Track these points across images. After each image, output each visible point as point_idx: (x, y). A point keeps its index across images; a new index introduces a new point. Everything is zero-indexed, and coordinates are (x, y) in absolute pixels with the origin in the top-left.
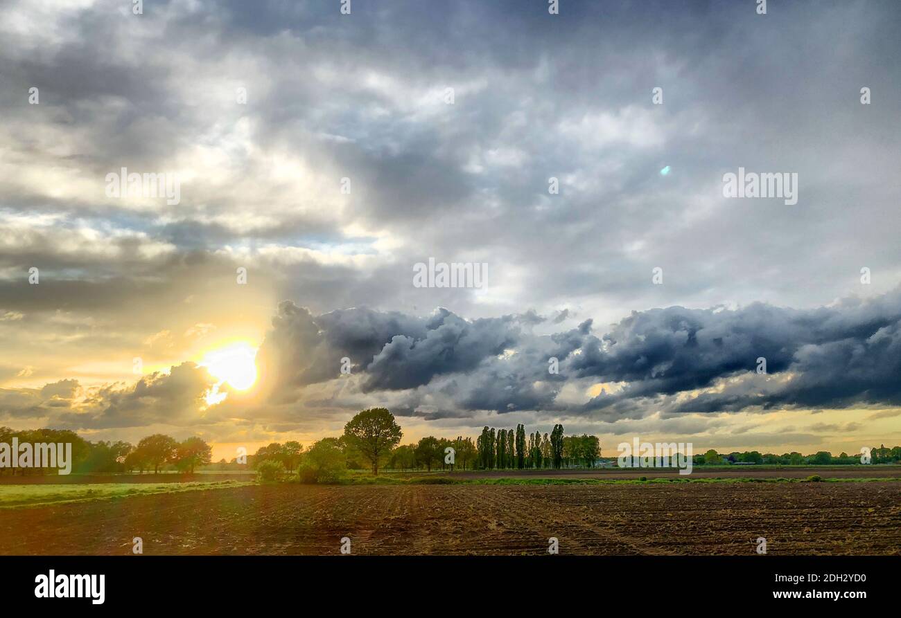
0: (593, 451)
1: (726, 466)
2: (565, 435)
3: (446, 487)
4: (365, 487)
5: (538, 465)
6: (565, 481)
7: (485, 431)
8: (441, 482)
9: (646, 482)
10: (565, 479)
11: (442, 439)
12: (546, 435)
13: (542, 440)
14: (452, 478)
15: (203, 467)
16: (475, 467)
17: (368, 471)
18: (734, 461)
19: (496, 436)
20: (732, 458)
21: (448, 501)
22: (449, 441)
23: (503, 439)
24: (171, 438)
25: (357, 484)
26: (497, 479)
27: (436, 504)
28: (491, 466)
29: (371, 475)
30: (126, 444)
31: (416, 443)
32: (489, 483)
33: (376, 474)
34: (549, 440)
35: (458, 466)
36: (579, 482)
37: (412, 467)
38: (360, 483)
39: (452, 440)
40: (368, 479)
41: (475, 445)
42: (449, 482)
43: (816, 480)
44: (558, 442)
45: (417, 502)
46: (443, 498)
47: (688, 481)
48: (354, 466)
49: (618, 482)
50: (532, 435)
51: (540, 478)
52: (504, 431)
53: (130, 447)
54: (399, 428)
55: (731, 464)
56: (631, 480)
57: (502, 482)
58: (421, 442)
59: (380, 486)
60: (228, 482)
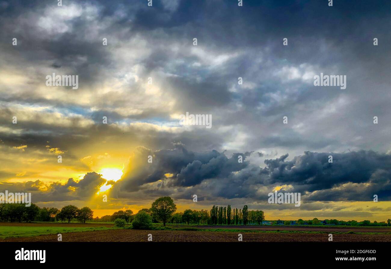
0: (261, 218)
1: (321, 226)
2: (249, 210)
3: (194, 232)
4: (160, 231)
5: (237, 223)
6: (245, 231)
7: (214, 207)
8: (192, 230)
9: (279, 232)
10: (245, 230)
11: (194, 210)
12: (240, 210)
13: (239, 212)
14: (197, 228)
15: (89, 220)
16: (209, 223)
17: (161, 224)
18: (326, 223)
19: (218, 210)
20: (325, 222)
21: (193, 238)
22: (197, 211)
23: (221, 211)
24: (76, 207)
25: (156, 230)
26: (216, 229)
27: (188, 239)
28: (216, 223)
29: (163, 226)
30: (56, 209)
31: (183, 212)
32: (213, 231)
33: (165, 225)
34: (242, 212)
35: (202, 223)
36: (251, 231)
37: (181, 223)
38: (158, 230)
39: (199, 211)
40: (161, 227)
41: (209, 214)
42: (196, 230)
43: (352, 233)
44: (246, 213)
45: (180, 238)
46: (191, 237)
47: (297, 232)
48: (155, 221)
49: (267, 232)
50: (234, 210)
51: (234, 229)
52: (222, 208)
53: (57, 210)
54: (175, 205)
55: (324, 225)
56: (273, 231)
57: (218, 230)
58: (185, 211)
59: (166, 231)
60: (102, 227)
